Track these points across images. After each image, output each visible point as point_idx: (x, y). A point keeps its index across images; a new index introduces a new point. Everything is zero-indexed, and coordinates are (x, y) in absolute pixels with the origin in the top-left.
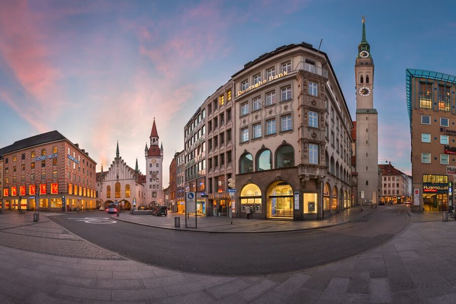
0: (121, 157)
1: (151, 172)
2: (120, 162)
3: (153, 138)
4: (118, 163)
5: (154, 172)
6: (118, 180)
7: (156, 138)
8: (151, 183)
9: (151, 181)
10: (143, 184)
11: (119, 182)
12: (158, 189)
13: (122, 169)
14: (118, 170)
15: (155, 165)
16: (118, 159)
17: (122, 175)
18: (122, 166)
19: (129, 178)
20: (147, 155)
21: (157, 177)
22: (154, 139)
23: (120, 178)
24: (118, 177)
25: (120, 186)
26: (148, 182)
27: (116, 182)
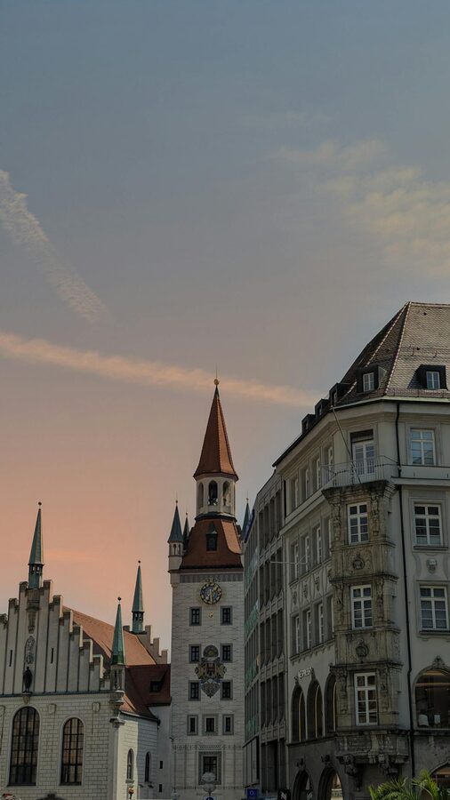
0: (47, 584)
1: (195, 649)
2: (44, 610)
3: (207, 481)
4: (34, 608)
5: (211, 650)
6: (28, 693)
7: (220, 481)
8: (194, 708)
9: (195, 696)
10: (154, 711)
11: (35, 703)
12: (229, 740)
13: (52, 644)
14: (31, 644)
15: (217, 614)
16: (35, 591)
17: (52, 667)
18: (54, 626)
19: (83, 688)
20: (178, 562)
21: (226, 677)
22: (213, 486)
23: (38, 686)
24: (28, 678)
25: (36, 724)
26: (181, 706)
27: (18, 704)
